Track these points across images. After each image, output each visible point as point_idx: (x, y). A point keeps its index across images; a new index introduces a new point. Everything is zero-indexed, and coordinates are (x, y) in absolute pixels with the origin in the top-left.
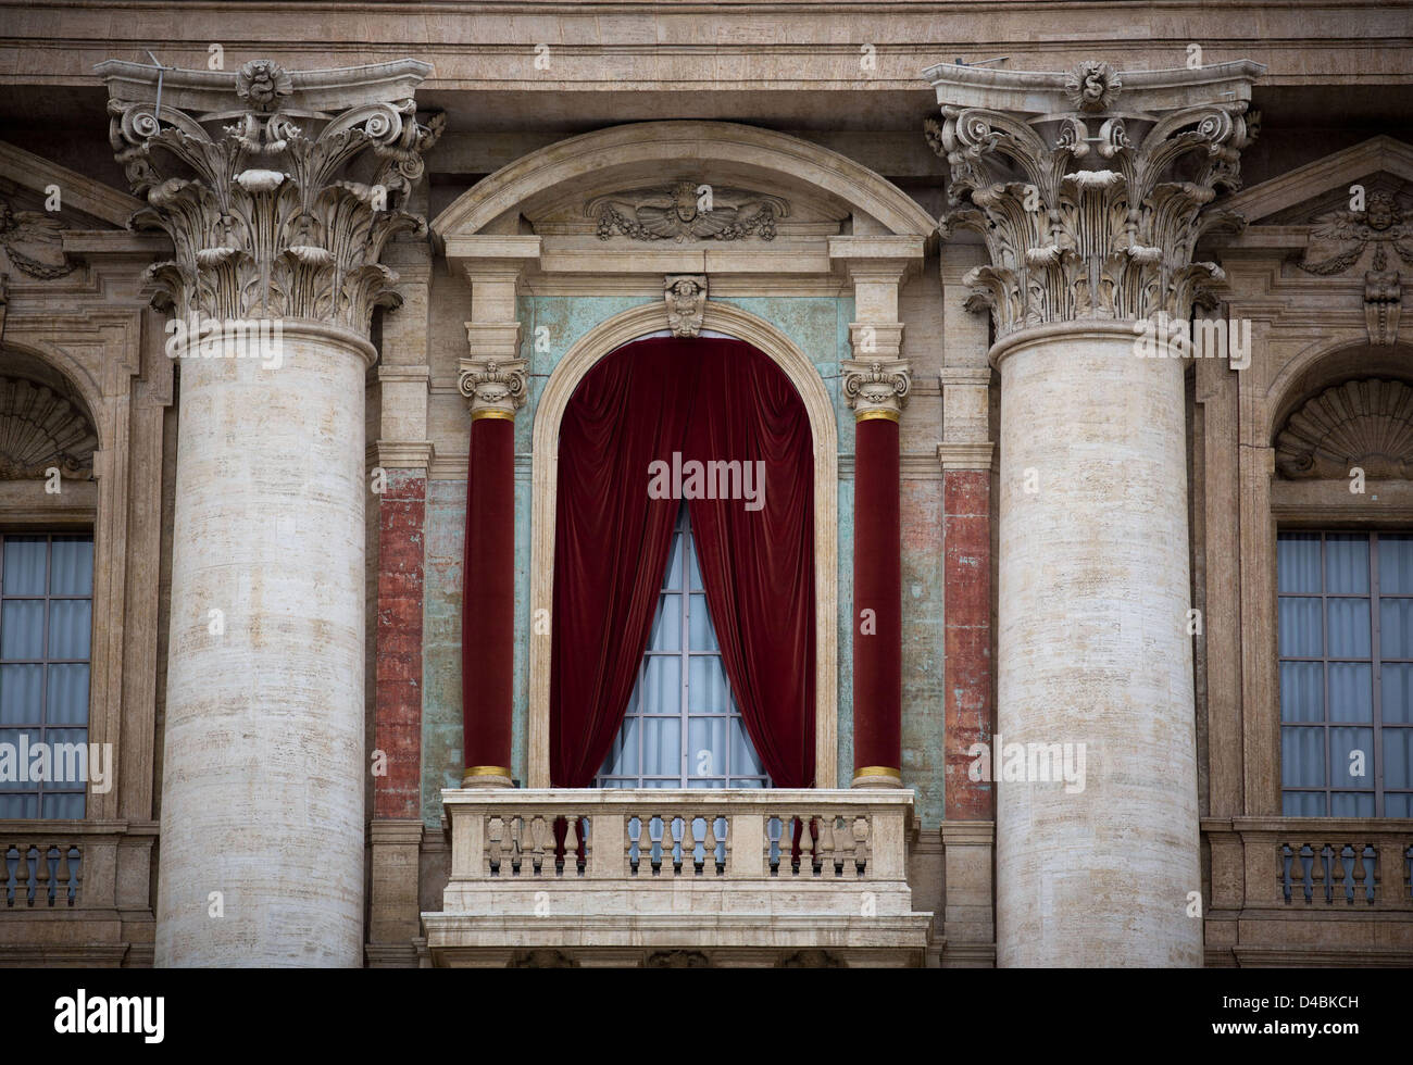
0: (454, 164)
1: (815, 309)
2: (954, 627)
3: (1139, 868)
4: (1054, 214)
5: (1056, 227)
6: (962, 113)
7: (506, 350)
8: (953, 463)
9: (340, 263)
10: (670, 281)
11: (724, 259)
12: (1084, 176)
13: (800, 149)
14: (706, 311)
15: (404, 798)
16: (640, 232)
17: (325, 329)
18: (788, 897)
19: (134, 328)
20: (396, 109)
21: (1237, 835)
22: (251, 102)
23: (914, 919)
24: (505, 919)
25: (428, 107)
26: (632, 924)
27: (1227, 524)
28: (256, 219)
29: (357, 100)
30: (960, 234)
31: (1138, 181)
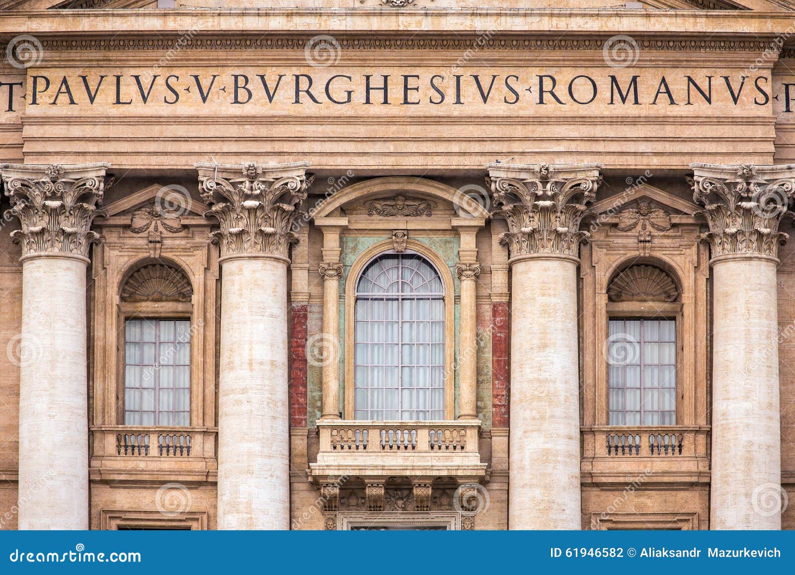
0: (317, 191)
1: (446, 242)
2: (495, 358)
3: (558, 448)
4: (531, 214)
5: (531, 219)
6: (498, 180)
7: (336, 259)
8: (496, 299)
9: (278, 232)
10: (394, 232)
11: (415, 223)
12: (541, 203)
13: (441, 187)
14: (407, 242)
15: (302, 420)
16: (383, 213)
17: (273, 256)
18: (437, 458)
19: (205, 251)
20: (299, 179)
22: (248, 176)
23: (481, 466)
24: (339, 466)
25: (309, 174)
26: (383, 468)
27: (591, 321)
28: (249, 217)
29: (285, 175)
30: (497, 217)
31: (560, 203)
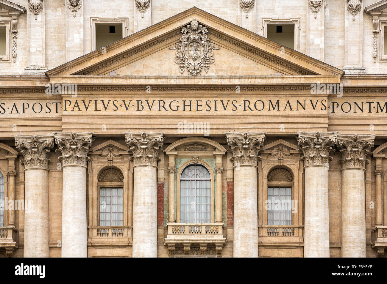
0: (167, 142)
1: (211, 160)
2: (228, 201)
3: (250, 233)
4: (241, 150)
5: (241, 152)
6: (230, 138)
7: (173, 166)
8: (228, 180)
9: (153, 157)
10: (193, 157)
11: (201, 154)
12: (244, 146)
13: (210, 141)
14: (198, 160)
15: (162, 223)
16: (190, 150)
17: (152, 165)
18: (208, 237)
19: (128, 163)
20: (160, 138)
21: (262, 227)
22: (143, 137)
23: (223, 239)
24: (174, 239)
25: (164, 136)
26: (190, 240)
27: (262, 188)
29: (155, 136)
30: (229, 151)
31: (251, 146)
